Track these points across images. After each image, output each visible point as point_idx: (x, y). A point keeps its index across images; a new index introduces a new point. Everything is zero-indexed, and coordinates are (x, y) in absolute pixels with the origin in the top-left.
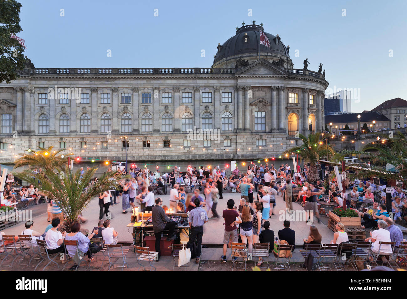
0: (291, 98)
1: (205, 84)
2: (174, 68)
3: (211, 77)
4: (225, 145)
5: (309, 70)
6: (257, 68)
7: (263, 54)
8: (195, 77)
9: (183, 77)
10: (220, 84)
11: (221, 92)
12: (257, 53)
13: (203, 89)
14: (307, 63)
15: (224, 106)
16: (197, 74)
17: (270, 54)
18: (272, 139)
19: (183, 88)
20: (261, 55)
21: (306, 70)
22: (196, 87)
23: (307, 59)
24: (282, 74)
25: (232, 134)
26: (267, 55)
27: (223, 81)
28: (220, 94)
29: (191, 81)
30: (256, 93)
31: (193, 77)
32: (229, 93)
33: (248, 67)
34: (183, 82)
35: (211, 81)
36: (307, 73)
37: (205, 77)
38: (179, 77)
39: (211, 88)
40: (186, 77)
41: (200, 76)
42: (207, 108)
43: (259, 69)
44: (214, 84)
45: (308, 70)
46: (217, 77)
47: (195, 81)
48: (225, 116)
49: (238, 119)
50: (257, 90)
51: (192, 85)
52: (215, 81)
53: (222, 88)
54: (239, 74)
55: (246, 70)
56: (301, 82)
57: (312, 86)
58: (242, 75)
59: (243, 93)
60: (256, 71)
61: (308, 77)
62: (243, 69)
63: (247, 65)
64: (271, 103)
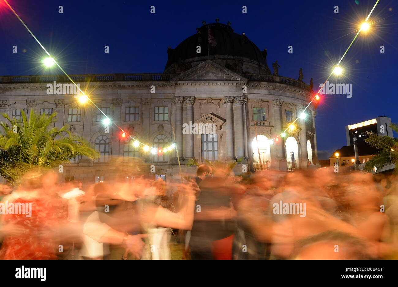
1: (130, 95)
3: (137, 86)
6: (203, 72)
8: (114, 86)
10: (151, 94)
11: (153, 106)
12: (214, 56)
13: (126, 103)
15: (156, 126)
17: (232, 57)
19: (98, 101)
21: (275, 76)
22: (117, 99)
23: (277, 61)
24: (238, 81)
25: (167, 166)
28: (151, 109)
29: (109, 92)
30: (204, 106)
31: (111, 86)
32: (164, 107)
33: (189, 71)
34: (97, 92)
35: (138, 91)
38: (93, 86)
39: (138, 101)
40: (102, 86)
42: (131, 128)
43: (206, 74)
44: (142, 94)
46: (147, 86)
47: (115, 91)
48: (159, 140)
50: (204, 102)
51: (111, 97)
52: (144, 92)
53: (154, 100)
54: (176, 81)
55: (186, 75)
56: (269, 92)
57: (287, 97)
58: (180, 82)
59: (184, 107)
60: (202, 76)
61: (278, 84)
62: (182, 74)
63: (188, 69)
64: (225, 120)
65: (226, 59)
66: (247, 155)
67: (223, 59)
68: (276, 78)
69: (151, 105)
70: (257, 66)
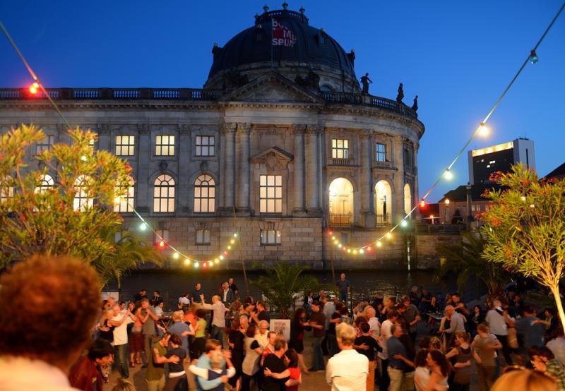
0: (337, 148)
1: (161, 119)
2: (101, 89)
3: (172, 107)
4: (200, 240)
5: (371, 94)
6: (265, 88)
7: (290, 64)
8: (140, 106)
9: (116, 106)
10: (191, 119)
11: (193, 134)
12: (279, 62)
13: (157, 130)
14: (368, 82)
15: (198, 163)
16: (144, 101)
17: (305, 64)
18: (293, 230)
19: (118, 127)
20: (287, 66)
21: (365, 95)
22: (143, 125)
23: (367, 74)
24: (313, 102)
25: (213, 219)
26: (299, 66)
27: (197, 115)
28: (191, 139)
29: (132, 114)
30: (264, 137)
31: (135, 106)
32: (209, 137)
33: (244, 88)
34: (117, 114)
35: (173, 114)
36: (368, 100)
37: (160, 106)
38: (109, 106)
39: (173, 127)
40: (122, 106)
41: (150, 104)
42: (164, 166)
43: (268, 91)
44: (178, 118)
45: (369, 95)
46: (185, 107)
47: (141, 114)
48: (202, 182)
49: (225, 189)
50: (264, 132)
51: (135, 122)
52: (181, 115)
53: (195, 127)
54: (226, 101)
55: (241, 93)
56: (355, 119)
57: (379, 125)
58: (231, 103)
59: (236, 137)
60: (262, 95)
61: (367, 108)
62: (234, 92)
63: (244, 84)
64: (292, 157)
65: (296, 67)
66: (321, 206)
67: (292, 67)
68: (365, 99)
69: (190, 134)
70: (339, 78)
